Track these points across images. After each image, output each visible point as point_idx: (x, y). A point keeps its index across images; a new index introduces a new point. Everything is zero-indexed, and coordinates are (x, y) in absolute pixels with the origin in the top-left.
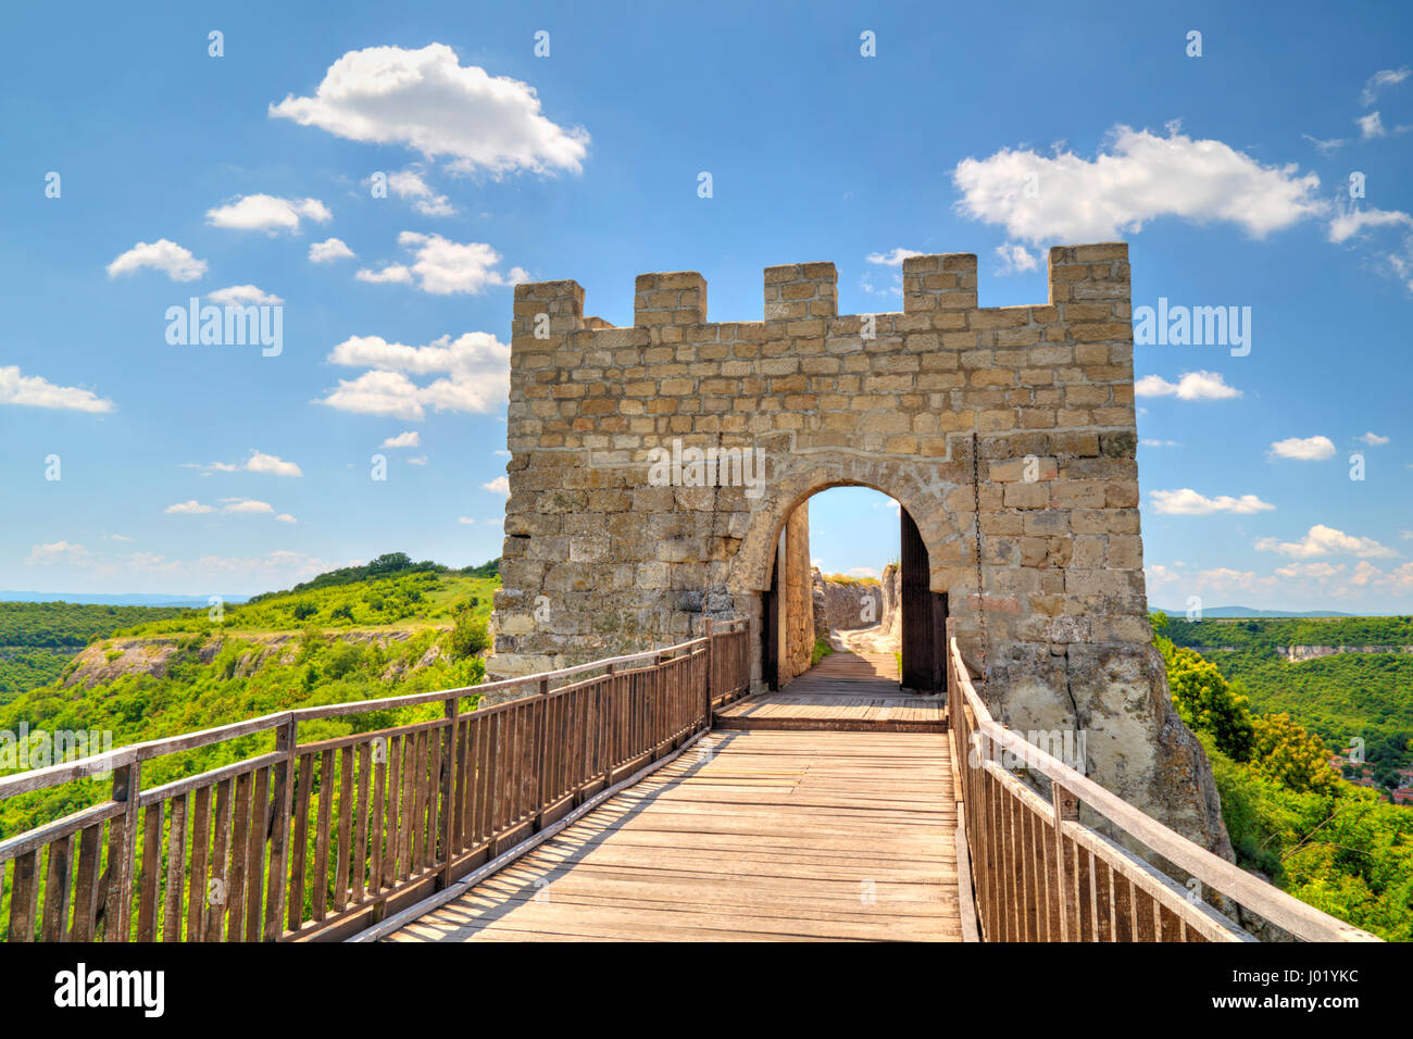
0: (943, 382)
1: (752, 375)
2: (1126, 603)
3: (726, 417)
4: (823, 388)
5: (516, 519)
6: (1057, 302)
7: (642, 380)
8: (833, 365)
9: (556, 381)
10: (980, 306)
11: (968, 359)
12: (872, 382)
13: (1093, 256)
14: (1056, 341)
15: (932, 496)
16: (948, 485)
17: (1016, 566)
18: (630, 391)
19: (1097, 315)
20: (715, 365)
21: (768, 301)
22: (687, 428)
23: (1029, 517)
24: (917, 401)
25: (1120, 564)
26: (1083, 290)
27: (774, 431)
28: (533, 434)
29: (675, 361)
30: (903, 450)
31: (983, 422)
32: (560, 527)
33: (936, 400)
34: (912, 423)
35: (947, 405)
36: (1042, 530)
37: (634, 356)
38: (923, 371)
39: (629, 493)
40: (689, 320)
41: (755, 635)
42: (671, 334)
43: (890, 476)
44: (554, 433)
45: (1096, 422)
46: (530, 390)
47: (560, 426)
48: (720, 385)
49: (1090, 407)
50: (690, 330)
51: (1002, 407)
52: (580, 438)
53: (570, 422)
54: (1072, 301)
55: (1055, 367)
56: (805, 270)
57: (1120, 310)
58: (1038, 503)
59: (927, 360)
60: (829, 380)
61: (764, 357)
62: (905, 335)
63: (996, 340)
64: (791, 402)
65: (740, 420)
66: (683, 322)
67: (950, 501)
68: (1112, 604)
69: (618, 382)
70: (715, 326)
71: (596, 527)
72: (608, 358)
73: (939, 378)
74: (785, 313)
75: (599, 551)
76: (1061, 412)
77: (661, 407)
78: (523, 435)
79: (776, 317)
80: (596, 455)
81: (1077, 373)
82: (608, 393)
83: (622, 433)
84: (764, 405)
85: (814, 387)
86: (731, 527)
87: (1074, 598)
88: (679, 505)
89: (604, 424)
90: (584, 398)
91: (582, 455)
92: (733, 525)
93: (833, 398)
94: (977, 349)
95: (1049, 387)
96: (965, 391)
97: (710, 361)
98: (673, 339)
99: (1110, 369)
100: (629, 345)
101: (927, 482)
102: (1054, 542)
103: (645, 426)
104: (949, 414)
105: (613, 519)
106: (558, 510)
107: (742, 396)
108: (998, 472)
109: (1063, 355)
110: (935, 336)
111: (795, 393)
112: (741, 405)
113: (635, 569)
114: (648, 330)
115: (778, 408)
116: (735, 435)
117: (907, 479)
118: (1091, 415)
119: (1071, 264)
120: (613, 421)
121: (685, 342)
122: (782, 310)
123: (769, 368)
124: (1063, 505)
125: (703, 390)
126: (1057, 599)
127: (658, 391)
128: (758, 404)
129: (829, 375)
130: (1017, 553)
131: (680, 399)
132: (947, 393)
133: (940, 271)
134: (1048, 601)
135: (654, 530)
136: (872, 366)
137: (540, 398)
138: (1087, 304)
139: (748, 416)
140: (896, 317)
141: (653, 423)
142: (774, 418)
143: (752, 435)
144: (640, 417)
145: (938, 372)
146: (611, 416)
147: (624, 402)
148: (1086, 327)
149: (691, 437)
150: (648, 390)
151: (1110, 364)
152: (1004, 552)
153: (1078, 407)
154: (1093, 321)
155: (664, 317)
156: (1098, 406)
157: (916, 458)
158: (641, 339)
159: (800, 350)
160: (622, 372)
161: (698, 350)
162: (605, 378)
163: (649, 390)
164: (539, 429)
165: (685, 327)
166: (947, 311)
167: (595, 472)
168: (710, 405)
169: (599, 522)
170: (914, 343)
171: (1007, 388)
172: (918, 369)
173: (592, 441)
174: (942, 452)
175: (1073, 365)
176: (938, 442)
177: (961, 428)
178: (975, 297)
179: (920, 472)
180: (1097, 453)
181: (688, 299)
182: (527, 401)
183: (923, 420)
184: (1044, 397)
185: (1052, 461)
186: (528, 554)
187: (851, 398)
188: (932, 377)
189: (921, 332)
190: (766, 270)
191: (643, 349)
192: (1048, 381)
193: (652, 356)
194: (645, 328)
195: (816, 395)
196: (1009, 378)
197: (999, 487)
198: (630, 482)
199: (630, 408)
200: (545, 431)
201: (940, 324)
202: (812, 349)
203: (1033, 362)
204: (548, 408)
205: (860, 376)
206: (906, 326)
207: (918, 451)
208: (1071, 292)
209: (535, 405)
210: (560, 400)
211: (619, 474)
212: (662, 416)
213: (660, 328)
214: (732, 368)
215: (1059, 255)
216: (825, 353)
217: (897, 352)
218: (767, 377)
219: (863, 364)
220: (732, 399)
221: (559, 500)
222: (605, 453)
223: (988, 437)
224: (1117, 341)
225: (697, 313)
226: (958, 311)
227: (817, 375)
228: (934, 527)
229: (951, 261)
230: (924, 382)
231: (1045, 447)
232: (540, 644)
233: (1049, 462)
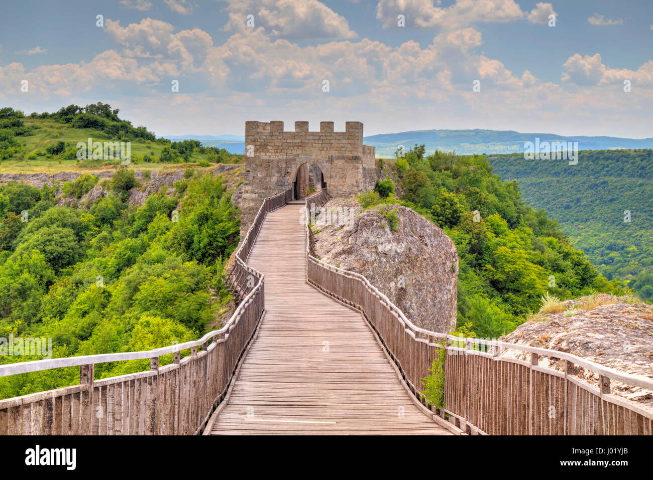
0: (327, 145)
1: (292, 142)
3: (288, 150)
4: (305, 146)
5: (247, 168)
6: (346, 131)
7: (272, 142)
8: (307, 141)
9: (255, 141)
10: (334, 132)
11: (332, 141)
12: (314, 145)
13: (352, 124)
14: (346, 139)
15: (324, 166)
16: (327, 164)
17: (338, 178)
18: (269, 144)
20: (285, 140)
21: (296, 128)
22: (280, 152)
23: (340, 170)
24: (322, 149)
25: (355, 178)
26: (351, 130)
27: (296, 153)
29: (278, 139)
30: (319, 157)
31: (333, 153)
32: (256, 170)
33: (325, 149)
34: (321, 153)
35: (327, 150)
36: (342, 172)
37: (270, 137)
38: (323, 143)
39: (269, 163)
41: (293, 190)
42: (277, 133)
43: (317, 162)
45: (352, 154)
46: (249, 143)
47: (256, 150)
48: (286, 144)
49: (351, 151)
51: (336, 150)
52: (260, 153)
53: (258, 149)
54: (349, 132)
55: (345, 144)
56: (303, 122)
57: (357, 134)
58: (342, 168)
59: (324, 141)
60: (307, 144)
61: (295, 139)
62: (320, 136)
63: (336, 138)
64: (300, 148)
65: (290, 151)
67: (328, 167)
68: (353, 185)
69: (267, 142)
70: (285, 132)
71: (263, 170)
72: (265, 137)
75: (264, 175)
76: (346, 152)
77: (275, 148)
80: (263, 156)
81: (349, 145)
82: (265, 144)
83: (268, 152)
84: (295, 148)
88: (279, 166)
89: (264, 150)
90: (260, 145)
91: (260, 156)
92: (289, 170)
93: (307, 147)
96: (330, 147)
100: (269, 135)
101: (323, 163)
102: (344, 174)
103: (273, 151)
105: (266, 168)
107: (291, 146)
108: (335, 162)
109: (347, 142)
110: (325, 137)
111: (300, 146)
112: (290, 148)
113: (271, 178)
114: (273, 133)
115: (297, 149)
116: (289, 153)
117: (320, 163)
119: (349, 125)
121: (280, 135)
122: (298, 130)
123: (296, 141)
124: (346, 168)
125: (283, 145)
127: (275, 145)
130: (338, 176)
131: (279, 146)
132: (327, 147)
133: (327, 124)
134: (343, 184)
135: (274, 171)
137: (252, 145)
138: (351, 133)
139: (292, 150)
140: (318, 133)
142: (296, 151)
144: (271, 149)
145: (326, 143)
146: (266, 149)
147: (268, 146)
148: (351, 137)
149: (281, 154)
150: (273, 144)
151: (354, 144)
152: (336, 176)
153: (349, 151)
155: (276, 130)
157: (322, 159)
159: (301, 138)
160: (268, 140)
161: (282, 137)
162: (264, 141)
165: (280, 132)
166: (328, 132)
167: (263, 159)
168: (285, 148)
170: (322, 138)
171: (337, 147)
173: (262, 154)
174: (326, 158)
176: (325, 156)
177: (329, 154)
178: (333, 130)
179: (322, 161)
180: (352, 159)
181: (280, 126)
182: (249, 145)
183: (323, 152)
184: (343, 149)
186: (250, 175)
187: (310, 147)
189: (323, 136)
190: (295, 122)
191: (272, 136)
192: (344, 146)
193: (273, 138)
196: (338, 145)
197: (335, 165)
201: (326, 135)
202: (304, 138)
203: (342, 143)
205: (312, 143)
208: (349, 130)
211: (267, 160)
213: (275, 132)
214: (289, 141)
215: (347, 123)
216: (306, 139)
217: (319, 139)
218: (295, 143)
219: (313, 141)
221: (256, 165)
222: (265, 156)
223: (334, 155)
225: (282, 129)
226: (330, 132)
227: (304, 143)
229: (329, 123)
230: (324, 145)
231: (343, 158)
232: (253, 192)
233: (344, 161)
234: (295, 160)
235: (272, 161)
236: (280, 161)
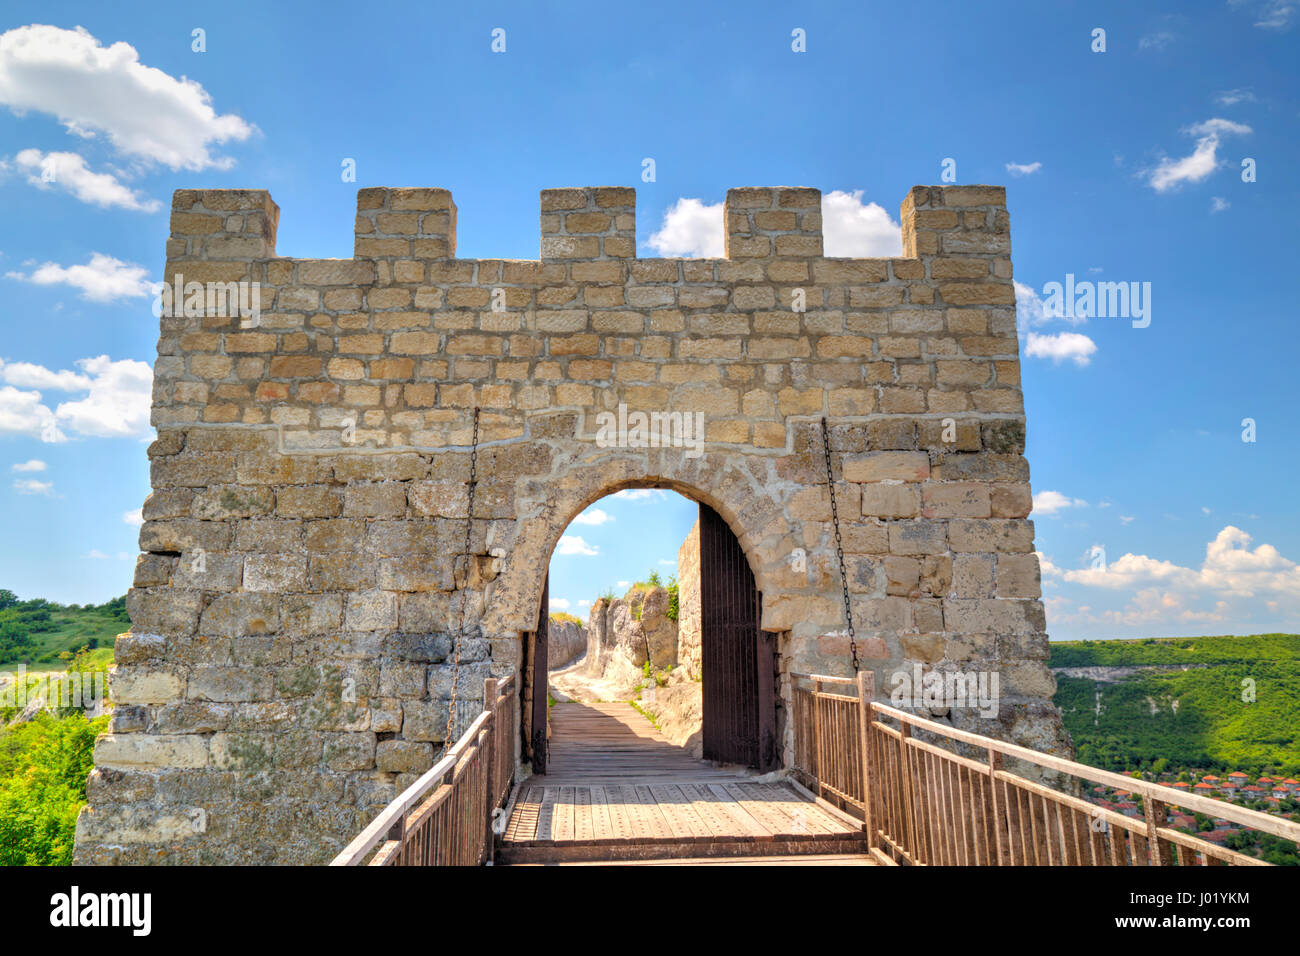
0: (782, 350)
1: (523, 331)
2: (1023, 643)
3: (487, 387)
4: (621, 352)
5: (159, 528)
6: (922, 255)
7: (363, 332)
8: (635, 322)
9: (233, 328)
10: (826, 255)
11: (813, 322)
12: (687, 346)
13: (963, 200)
14: (922, 303)
15: (768, 500)
16: (789, 486)
17: (880, 595)
18: (344, 345)
19: (972, 273)
20: (470, 316)
21: (546, 233)
22: (428, 401)
23: (896, 529)
24: (748, 373)
25: (1013, 592)
26: (954, 241)
27: (552, 408)
28: (193, 403)
29: (413, 308)
30: (730, 438)
31: (833, 403)
32: (230, 540)
33: (773, 373)
34: (741, 402)
35: (788, 380)
36: (912, 546)
37: (353, 298)
38: (755, 335)
39: (338, 490)
40: (434, 252)
42: (408, 271)
43: (712, 472)
44: (225, 401)
45: (976, 407)
46: (191, 340)
47: (235, 392)
48: (475, 343)
49: (968, 389)
50: (434, 267)
51: (858, 384)
52: (267, 411)
53: (253, 387)
54: (940, 253)
55: (923, 335)
56: (596, 195)
57: (999, 268)
58: (905, 512)
59: (760, 322)
60: (630, 342)
61: (539, 307)
62: (731, 287)
63: (848, 299)
64: (577, 369)
65: (505, 391)
66: (427, 255)
67: (792, 508)
68: (1006, 645)
69: (327, 334)
70: (470, 263)
71: (286, 540)
72: (313, 299)
73: (775, 344)
74: (570, 251)
75: (291, 575)
76: (932, 393)
77: (391, 371)
78: (177, 404)
79: (557, 254)
80: (290, 435)
81: (949, 344)
82: (312, 349)
83: (332, 405)
84: (540, 372)
85: (609, 350)
86: (489, 541)
87: (957, 637)
88: (414, 509)
89: (304, 392)
90: (276, 353)
91: (270, 435)
92: (493, 537)
93: (635, 365)
94: (825, 309)
95: (916, 360)
96: (810, 361)
97: (464, 309)
98: (410, 276)
99: (991, 341)
100: (347, 281)
101: (762, 481)
102: (928, 563)
103: (368, 397)
104: (788, 392)
105: (313, 529)
106: (227, 514)
107: (508, 359)
108: (853, 469)
109: (931, 321)
110: (770, 290)
111: (582, 357)
112: (505, 371)
113: (345, 602)
114: (375, 264)
115: (558, 377)
116: (497, 412)
117: (736, 476)
118: (969, 397)
119: (937, 208)
120: (318, 387)
121: (429, 283)
122: (564, 247)
123: (547, 322)
124: (937, 514)
125: (452, 348)
126: (935, 639)
127: (386, 349)
128: (531, 371)
129: (628, 335)
130: (881, 576)
131: (419, 360)
132: (786, 364)
133: (775, 207)
134: (925, 641)
135: (374, 545)
136: (687, 325)
137: (207, 351)
138: (958, 259)
139: (516, 387)
140: (718, 263)
141: (377, 392)
142: (553, 390)
143: (521, 413)
144: (360, 383)
145: (774, 336)
146: (316, 380)
147: (335, 362)
148: (959, 287)
149: (434, 414)
150: (372, 345)
151: (990, 334)
152: (865, 576)
153: (953, 388)
154: (967, 280)
155: (398, 247)
156: (978, 387)
157: (747, 449)
158: (364, 274)
159: (591, 302)
160: (334, 319)
161: (447, 293)
162: (308, 326)
163: (374, 345)
164: (203, 396)
165: (428, 262)
166: (784, 259)
167: (289, 460)
168: (463, 369)
169: (291, 532)
170: (742, 298)
171: (864, 360)
172: (747, 332)
173: (284, 415)
174: (782, 442)
175: (944, 334)
176: (776, 429)
177: (805, 411)
178: (819, 242)
179: (752, 467)
180: (979, 446)
181: (434, 225)
182: (185, 355)
183: (756, 397)
184: (909, 373)
185: (923, 456)
186: (176, 580)
187: (659, 367)
188: (767, 343)
189: (751, 284)
190: (544, 193)
191: (366, 289)
192: (914, 353)
193: (377, 299)
194: (369, 260)
195: (611, 361)
196: (866, 347)
197: (856, 490)
198: (340, 476)
199: (344, 371)
200: (213, 399)
201: (777, 275)
202: (603, 300)
203: (895, 328)
204: (218, 367)
205: (672, 338)
206: (732, 275)
207: (749, 440)
208: (939, 242)
209: (197, 361)
210: (238, 356)
211: (325, 463)
212: (392, 383)
213: (392, 261)
214: (495, 320)
215: (923, 197)
216: (623, 306)
217: (720, 308)
218: (544, 334)
219: (675, 323)
220: (495, 363)
221: (230, 500)
222: (306, 433)
223: (840, 423)
224: (996, 306)
225: (445, 243)
226: (800, 259)
227: (612, 334)
228: (772, 542)
229: (789, 196)
230: (757, 349)
231: (915, 438)
232: (188, 718)
233: (919, 459)
234: (542, 457)
235: (363, 472)
236: (428, 465)
